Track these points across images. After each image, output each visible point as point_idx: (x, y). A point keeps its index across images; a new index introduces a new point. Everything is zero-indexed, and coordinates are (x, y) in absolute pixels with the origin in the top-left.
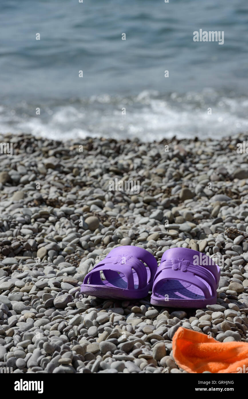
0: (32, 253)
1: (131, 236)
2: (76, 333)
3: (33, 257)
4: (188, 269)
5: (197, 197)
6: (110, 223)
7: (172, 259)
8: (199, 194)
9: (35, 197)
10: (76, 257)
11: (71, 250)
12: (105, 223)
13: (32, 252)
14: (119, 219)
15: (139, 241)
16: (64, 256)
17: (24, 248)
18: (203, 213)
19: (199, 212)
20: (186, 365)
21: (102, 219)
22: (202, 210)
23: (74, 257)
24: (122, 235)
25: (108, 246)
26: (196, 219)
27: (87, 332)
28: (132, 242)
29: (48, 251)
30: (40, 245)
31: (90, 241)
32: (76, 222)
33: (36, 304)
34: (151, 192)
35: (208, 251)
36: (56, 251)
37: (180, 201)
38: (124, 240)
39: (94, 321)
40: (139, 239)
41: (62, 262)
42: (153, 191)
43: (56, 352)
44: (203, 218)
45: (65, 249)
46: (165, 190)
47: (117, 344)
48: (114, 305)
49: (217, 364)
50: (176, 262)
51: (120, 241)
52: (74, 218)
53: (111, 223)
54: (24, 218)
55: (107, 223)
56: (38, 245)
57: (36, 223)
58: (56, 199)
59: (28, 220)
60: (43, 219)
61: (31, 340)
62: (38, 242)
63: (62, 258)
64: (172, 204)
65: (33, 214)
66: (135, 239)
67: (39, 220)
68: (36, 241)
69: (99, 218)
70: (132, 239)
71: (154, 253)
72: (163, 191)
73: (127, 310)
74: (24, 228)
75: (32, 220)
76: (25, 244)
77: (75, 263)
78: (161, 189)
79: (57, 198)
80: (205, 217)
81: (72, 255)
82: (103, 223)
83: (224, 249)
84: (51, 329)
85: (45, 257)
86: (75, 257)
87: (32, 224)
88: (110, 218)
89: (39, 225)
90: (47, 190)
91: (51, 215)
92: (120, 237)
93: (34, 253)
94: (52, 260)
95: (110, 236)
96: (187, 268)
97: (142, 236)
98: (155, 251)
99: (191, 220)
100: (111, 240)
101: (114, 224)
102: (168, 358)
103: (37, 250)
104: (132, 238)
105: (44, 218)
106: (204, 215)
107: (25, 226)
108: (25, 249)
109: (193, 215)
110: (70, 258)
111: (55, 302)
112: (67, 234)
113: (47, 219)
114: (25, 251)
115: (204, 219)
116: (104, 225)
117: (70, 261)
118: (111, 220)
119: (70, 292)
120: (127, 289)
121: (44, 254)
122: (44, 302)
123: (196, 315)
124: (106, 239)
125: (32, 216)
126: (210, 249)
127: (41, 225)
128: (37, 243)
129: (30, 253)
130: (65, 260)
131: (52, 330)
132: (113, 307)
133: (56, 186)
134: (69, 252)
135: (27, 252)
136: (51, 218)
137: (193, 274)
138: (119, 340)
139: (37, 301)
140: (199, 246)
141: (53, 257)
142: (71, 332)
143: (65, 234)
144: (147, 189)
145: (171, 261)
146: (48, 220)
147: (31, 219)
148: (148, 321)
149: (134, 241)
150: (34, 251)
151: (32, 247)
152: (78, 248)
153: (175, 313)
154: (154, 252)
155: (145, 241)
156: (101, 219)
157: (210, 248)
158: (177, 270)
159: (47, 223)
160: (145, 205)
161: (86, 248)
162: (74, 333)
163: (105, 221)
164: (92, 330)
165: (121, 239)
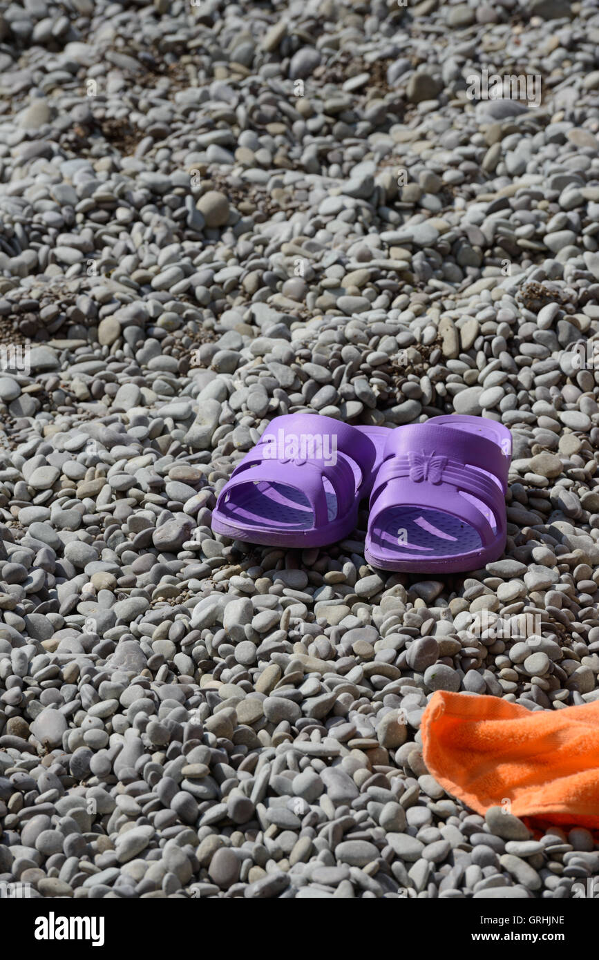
0: (87, 329)
1: (306, 276)
2: (209, 652)
3: (89, 341)
4: (445, 478)
5: (447, 91)
6: (254, 206)
7: (408, 454)
8: (453, 84)
9: (76, 114)
10: (187, 340)
11: (174, 320)
12: (242, 205)
13: (87, 327)
14: (274, 193)
15: (324, 288)
16: (160, 339)
17: (68, 319)
18: (464, 166)
19: (454, 165)
20: (451, 779)
21: (236, 195)
22: (461, 158)
23: (181, 339)
24: (286, 272)
25: (254, 298)
26: (447, 185)
27: (232, 652)
28: (310, 290)
29: (123, 326)
30: (105, 309)
31: (214, 283)
32: (178, 213)
33: (115, 537)
34: (340, 67)
35: (482, 349)
36: (141, 327)
37: (410, 106)
38: (290, 282)
39: (246, 627)
40: (324, 282)
41: (156, 356)
42: (345, 65)
43: (174, 744)
44: (463, 179)
45: (161, 320)
46: (373, 64)
47: (300, 700)
48: (286, 559)
49: (516, 766)
50: (418, 461)
51: (281, 286)
52: (172, 204)
53: (256, 203)
54: (60, 213)
55: (246, 205)
56: (99, 308)
57: (89, 224)
58: (125, 121)
59: (70, 217)
60: (102, 214)
61: (118, 699)
62: (99, 301)
63: (155, 346)
64: (391, 116)
65: (80, 199)
66: (316, 281)
67: (93, 216)
68: (94, 298)
69: (227, 194)
70: (309, 283)
71: (363, 355)
72: (367, 66)
73: (315, 575)
74: (63, 245)
75: (79, 217)
76: (71, 309)
77: (183, 355)
78: (363, 62)
79: (127, 117)
80: (469, 178)
81: (177, 333)
82: (236, 207)
83: (516, 337)
84: (154, 634)
85: (117, 342)
86: (183, 341)
87: (80, 226)
88: (253, 192)
89: (95, 231)
90: (100, 80)
91: (121, 201)
92: (282, 277)
93: (92, 329)
94: (134, 351)
95: (259, 271)
96: (442, 474)
97: (332, 275)
98: (365, 352)
99: (437, 188)
100: (260, 283)
101: (263, 207)
102: (411, 749)
103: (97, 322)
104: (309, 279)
105: (106, 210)
106: (466, 173)
107: (62, 238)
108: (71, 322)
109: (440, 173)
110: (172, 344)
111: (157, 537)
112: (161, 261)
113: (112, 212)
114: (70, 326)
115: (465, 182)
116: (239, 210)
117: (174, 350)
118: (254, 196)
119: (187, 507)
120: (313, 529)
121: (115, 334)
122: (131, 535)
123: (465, 594)
124: (249, 281)
125: (80, 206)
126: (486, 344)
127: (99, 232)
128: (96, 303)
129: (84, 330)
130: (163, 349)
131: (157, 638)
132: (283, 568)
133: (121, 69)
134: (170, 327)
135: (77, 328)
136: (122, 214)
137: (454, 488)
138: (305, 689)
139: (117, 532)
140: (462, 332)
141: (135, 343)
142: (198, 649)
143: (156, 264)
144: (331, 61)
145: (407, 458)
146: (115, 218)
147: (76, 213)
148: (362, 611)
149: (312, 287)
150: (91, 325)
151: (87, 316)
152: (188, 308)
153: (418, 586)
154: (361, 352)
155: (337, 289)
156: (232, 195)
157: (485, 341)
158: (420, 480)
159: (112, 227)
160: (330, 120)
161: (205, 303)
162: (205, 651)
163: (241, 200)
164: (244, 650)
165: (284, 281)
